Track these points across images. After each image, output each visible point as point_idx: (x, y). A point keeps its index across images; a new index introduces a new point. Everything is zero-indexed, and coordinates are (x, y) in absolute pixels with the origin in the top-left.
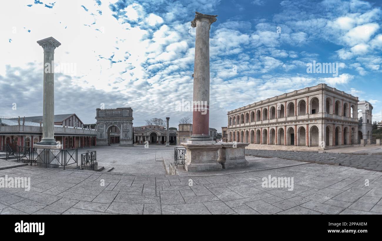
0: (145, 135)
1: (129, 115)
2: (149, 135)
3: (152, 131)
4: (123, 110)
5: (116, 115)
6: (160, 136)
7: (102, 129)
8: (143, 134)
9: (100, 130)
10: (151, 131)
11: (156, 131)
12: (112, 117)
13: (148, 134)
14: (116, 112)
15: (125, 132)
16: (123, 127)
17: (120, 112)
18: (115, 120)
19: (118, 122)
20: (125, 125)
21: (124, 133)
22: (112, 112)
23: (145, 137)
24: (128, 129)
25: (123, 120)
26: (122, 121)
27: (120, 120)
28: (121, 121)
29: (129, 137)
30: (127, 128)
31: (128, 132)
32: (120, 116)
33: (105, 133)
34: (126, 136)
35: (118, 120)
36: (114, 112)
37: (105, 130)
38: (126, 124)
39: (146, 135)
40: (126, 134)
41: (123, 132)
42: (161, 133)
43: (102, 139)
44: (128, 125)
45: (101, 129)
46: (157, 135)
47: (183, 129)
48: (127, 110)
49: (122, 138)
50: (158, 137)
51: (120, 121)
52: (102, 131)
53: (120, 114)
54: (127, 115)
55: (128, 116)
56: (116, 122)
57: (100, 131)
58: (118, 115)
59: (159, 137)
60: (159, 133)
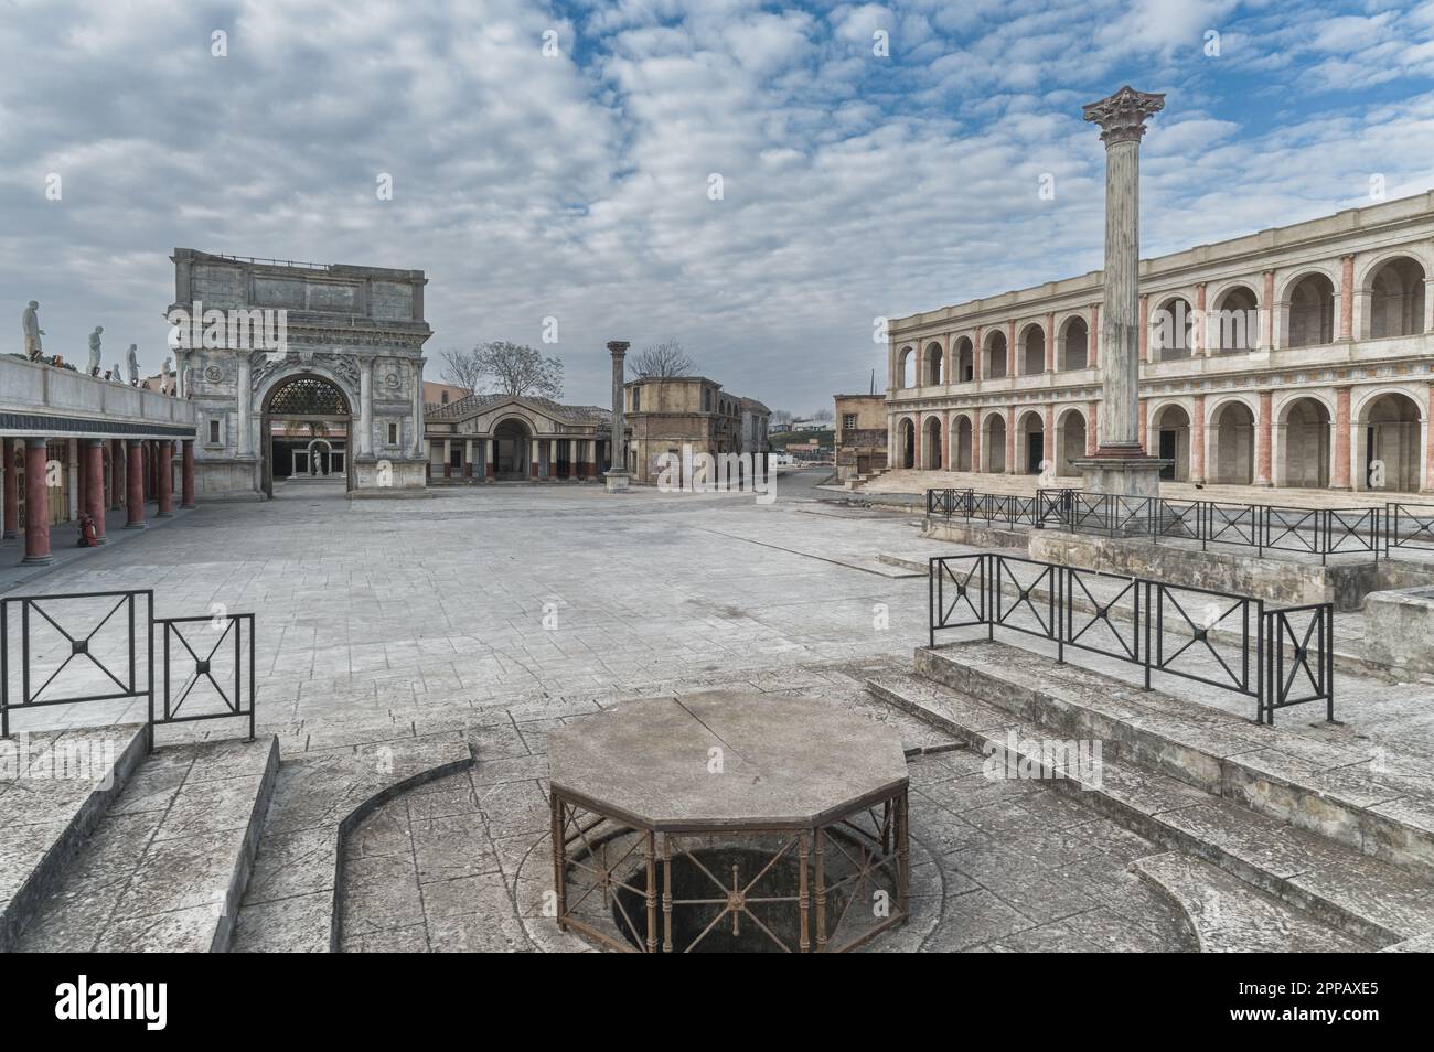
0: (463, 430)
1: (414, 318)
2: (492, 433)
3: (508, 409)
4: (374, 285)
5: (329, 308)
6: (550, 440)
7: (223, 390)
8: (454, 426)
9: (205, 397)
10: (500, 412)
11: (528, 413)
12: (302, 316)
13: (485, 426)
14: (325, 288)
15: (387, 413)
16: (374, 385)
17: (350, 292)
18: (319, 341)
19: (337, 350)
20: (384, 371)
21: (377, 419)
22: (296, 285)
23: (469, 444)
24: (404, 395)
25: (377, 343)
26: (367, 351)
27: (357, 343)
28: (361, 346)
29: (409, 442)
30: (399, 389)
31: (403, 415)
32: (353, 316)
33: (249, 418)
34: (393, 440)
35: (338, 342)
36: (309, 289)
37: (242, 402)
38: (393, 370)
39: (470, 432)
40: (393, 427)
41: (374, 413)
42: (556, 423)
43: (223, 456)
44: (404, 373)
45: (210, 389)
46: (534, 434)
47: (662, 401)
48: (399, 287)
49: (365, 450)
50: (535, 444)
51: (354, 350)
52: (223, 405)
53: (351, 303)
54: (399, 313)
55: (408, 319)
56: (324, 349)
57: (209, 404)
58: (339, 309)
59: (544, 444)
60: (542, 426)
